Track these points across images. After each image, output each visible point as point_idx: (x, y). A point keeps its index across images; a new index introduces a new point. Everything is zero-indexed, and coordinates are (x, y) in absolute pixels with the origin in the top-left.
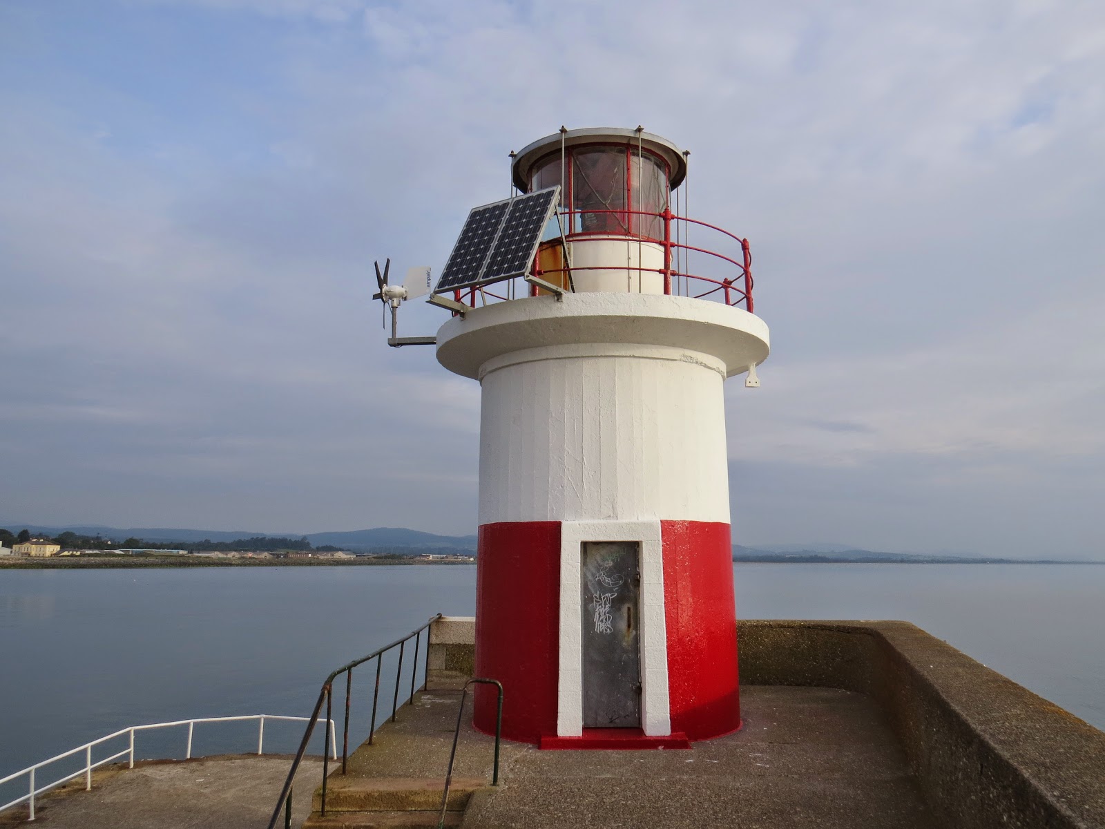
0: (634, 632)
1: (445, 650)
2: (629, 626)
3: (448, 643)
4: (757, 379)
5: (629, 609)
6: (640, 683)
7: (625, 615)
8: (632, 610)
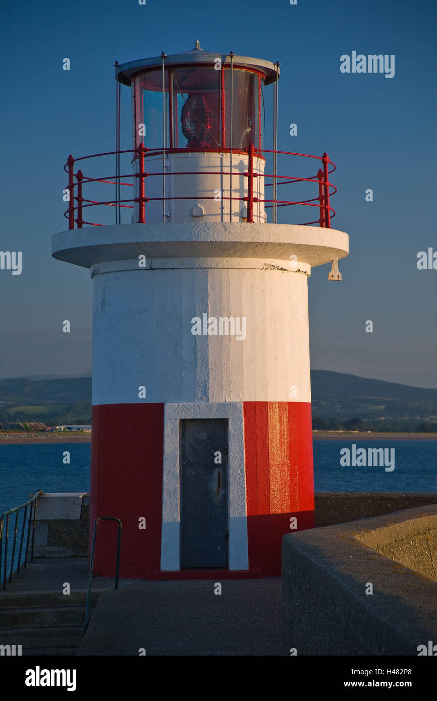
0: (223, 492)
1: (47, 525)
2: (219, 487)
3: (50, 519)
4: (339, 273)
5: (219, 473)
6: (227, 532)
7: (216, 478)
8: (221, 473)
